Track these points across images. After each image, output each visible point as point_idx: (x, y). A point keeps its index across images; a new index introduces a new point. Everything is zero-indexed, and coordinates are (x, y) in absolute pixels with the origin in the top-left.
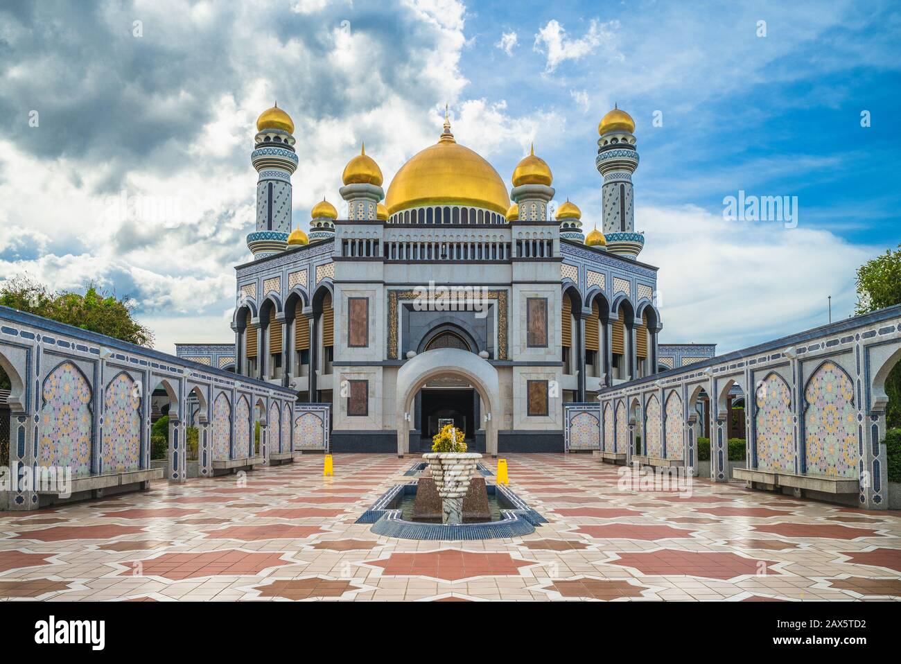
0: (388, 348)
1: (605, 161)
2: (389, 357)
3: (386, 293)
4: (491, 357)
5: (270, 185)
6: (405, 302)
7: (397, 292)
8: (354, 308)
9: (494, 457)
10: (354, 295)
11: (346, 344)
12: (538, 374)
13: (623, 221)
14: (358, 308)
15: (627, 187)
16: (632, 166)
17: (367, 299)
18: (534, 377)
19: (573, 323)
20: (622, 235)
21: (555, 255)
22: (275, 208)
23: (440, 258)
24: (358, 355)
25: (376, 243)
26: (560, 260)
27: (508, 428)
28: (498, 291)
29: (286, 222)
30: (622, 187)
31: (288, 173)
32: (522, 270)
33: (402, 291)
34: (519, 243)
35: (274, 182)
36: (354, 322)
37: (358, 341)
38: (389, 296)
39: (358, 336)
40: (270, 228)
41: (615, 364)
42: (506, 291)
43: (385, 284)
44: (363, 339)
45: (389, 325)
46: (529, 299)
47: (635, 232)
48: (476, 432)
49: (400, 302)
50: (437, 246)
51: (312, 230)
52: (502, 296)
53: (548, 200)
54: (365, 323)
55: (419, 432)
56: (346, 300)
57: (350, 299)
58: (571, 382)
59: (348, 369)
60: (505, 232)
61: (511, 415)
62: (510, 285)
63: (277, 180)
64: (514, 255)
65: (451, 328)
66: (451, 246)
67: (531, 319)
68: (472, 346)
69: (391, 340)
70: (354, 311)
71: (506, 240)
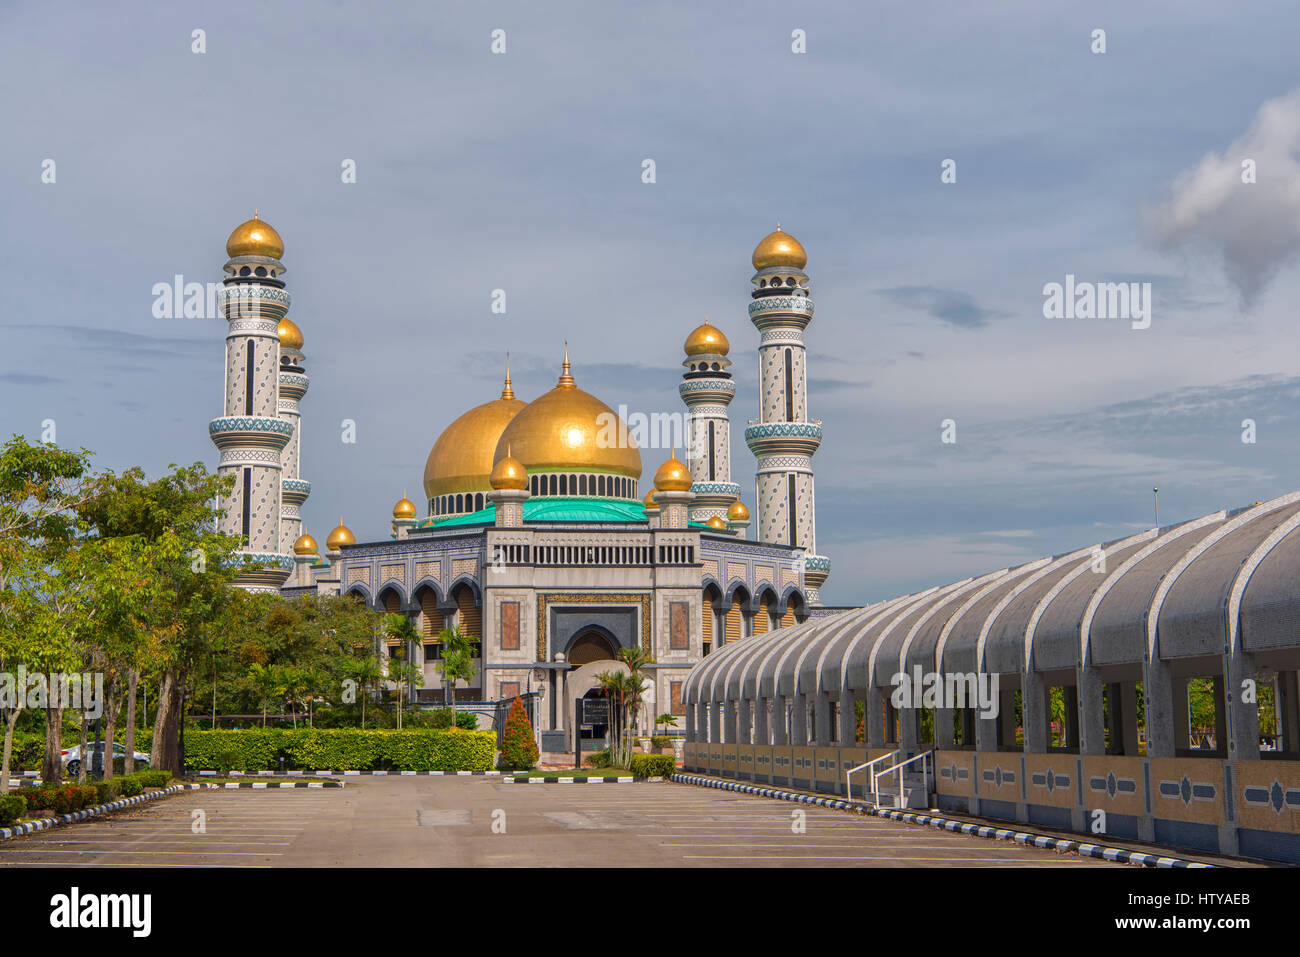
0: (538, 650)
2: (539, 659)
3: (536, 596)
6: (552, 605)
7: (546, 595)
8: (506, 612)
10: (506, 600)
11: (499, 648)
14: (510, 612)
17: (519, 603)
18: (676, 679)
19: (714, 622)
20: (787, 428)
21: (696, 561)
23: (586, 563)
24: (511, 658)
25: (526, 548)
26: (701, 564)
28: (642, 595)
30: (788, 353)
32: (665, 576)
33: (550, 595)
34: (662, 549)
36: (505, 625)
37: (511, 644)
38: (538, 600)
39: (509, 638)
42: (649, 595)
43: (535, 588)
44: (514, 642)
45: (539, 629)
46: (671, 603)
49: (549, 606)
50: (583, 551)
52: (646, 600)
54: (516, 626)
56: (498, 604)
57: (502, 603)
59: (500, 672)
60: (648, 537)
62: (654, 589)
63: (261, 336)
64: (658, 561)
65: (599, 631)
66: (597, 551)
67: (673, 623)
69: (540, 641)
70: (506, 615)
71: (649, 544)
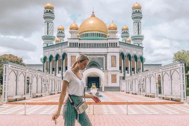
1: (134, 16)
4: (103, 69)
5: (48, 23)
9: (104, 92)
10: (72, 55)
12: (114, 73)
13: (138, 32)
14: (73, 58)
15: (139, 23)
16: (141, 18)
17: (75, 56)
18: (113, 74)
19: (123, 61)
20: (138, 36)
21: (118, 46)
22: (49, 29)
23: (92, 47)
25: (77, 43)
26: (119, 47)
27: (107, 86)
28: (105, 54)
29: (52, 32)
31: (52, 20)
32: (111, 49)
34: (109, 43)
35: (49, 22)
36: (72, 61)
40: (48, 34)
41: (133, 70)
42: (107, 54)
43: (79, 53)
46: (112, 56)
47: (142, 35)
48: (100, 87)
50: (91, 44)
51: (58, 33)
53: (116, 34)
55: (87, 87)
56: (70, 56)
58: (122, 75)
60: (106, 41)
61: (108, 82)
62: (108, 53)
64: (108, 46)
65: (94, 63)
66: (94, 44)
67: (112, 61)
68: (99, 67)
71: (106, 43)
